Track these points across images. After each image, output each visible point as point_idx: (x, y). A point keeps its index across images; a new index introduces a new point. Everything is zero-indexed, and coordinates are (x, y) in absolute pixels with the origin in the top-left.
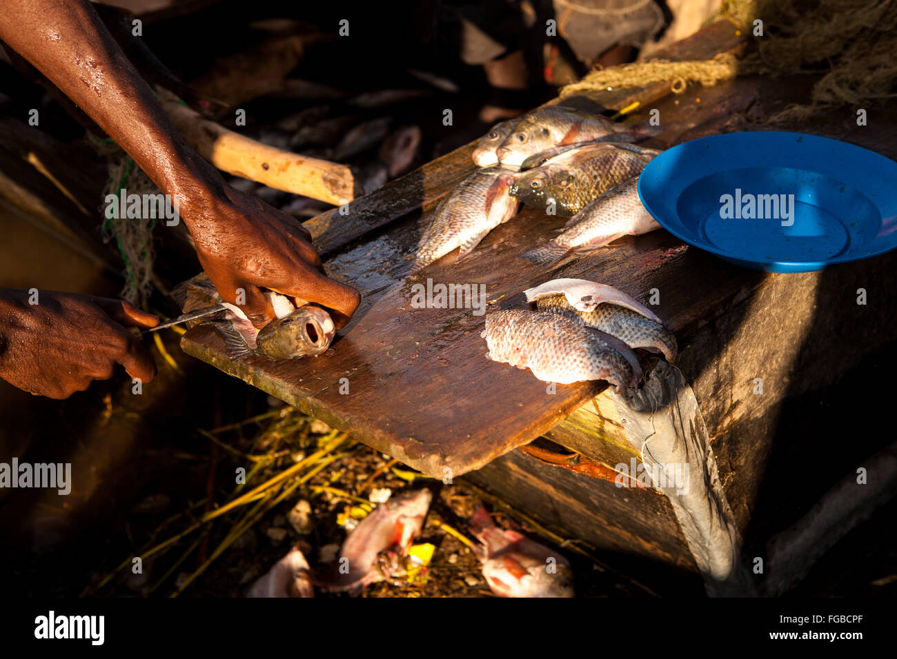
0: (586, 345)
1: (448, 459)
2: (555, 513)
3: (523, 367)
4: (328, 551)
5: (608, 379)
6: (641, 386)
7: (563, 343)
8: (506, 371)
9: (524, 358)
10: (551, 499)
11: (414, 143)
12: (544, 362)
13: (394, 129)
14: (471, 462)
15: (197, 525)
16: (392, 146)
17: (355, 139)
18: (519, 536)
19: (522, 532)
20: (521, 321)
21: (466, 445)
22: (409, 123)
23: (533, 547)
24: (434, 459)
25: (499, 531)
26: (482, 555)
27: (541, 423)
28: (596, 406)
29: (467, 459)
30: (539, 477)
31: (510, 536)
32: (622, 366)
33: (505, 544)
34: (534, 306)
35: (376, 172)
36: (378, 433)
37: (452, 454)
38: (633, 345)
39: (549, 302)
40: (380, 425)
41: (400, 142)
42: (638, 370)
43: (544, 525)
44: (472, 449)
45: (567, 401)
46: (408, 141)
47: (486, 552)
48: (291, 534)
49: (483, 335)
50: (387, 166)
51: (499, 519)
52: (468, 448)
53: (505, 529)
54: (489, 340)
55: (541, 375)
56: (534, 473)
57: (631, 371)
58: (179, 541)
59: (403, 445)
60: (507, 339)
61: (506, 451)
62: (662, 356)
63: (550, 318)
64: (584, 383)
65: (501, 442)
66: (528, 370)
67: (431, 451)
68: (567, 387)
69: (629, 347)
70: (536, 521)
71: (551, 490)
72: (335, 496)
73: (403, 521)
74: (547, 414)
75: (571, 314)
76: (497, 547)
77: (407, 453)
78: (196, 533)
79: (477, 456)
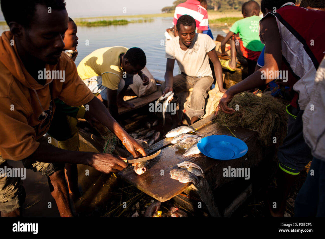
0: (188, 176)
1: (163, 198)
2: (185, 205)
3: (177, 180)
4: (143, 212)
5: (193, 182)
6: (199, 183)
7: (184, 175)
8: (174, 180)
9: (177, 178)
10: (184, 202)
11: (159, 135)
12: (181, 179)
13: (155, 132)
14: (168, 199)
15: (119, 207)
16: (155, 135)
17: (149, 134)
18: (178, 209)
19: (179, 208)
20: (177, 171)
21: (167, 195)
22: (158, 131)
23: (181, 211)
24: (161, 198)
25: (174, 208)
26: (171, 213)
27: (181, 191)
28: (191, 186)
29: (167, 198)
30: (181, 198)
31: (176, 209)
32: (195, 179)
33: (175, 210)
34: (179, 168)
35: (152, 140)
36: (151, 193)
37: (164, 197)
38: (197, 175)
39: (182, 167)
40: (151, 191)
41: (156, 134)
42: (198, 180)
43: (182, 207)
44: (168, 196)
45: (185, 186)
46: (158, 134)
47: (172, 212)
48: (136, 208)
49: (170, 173)
50: (154, 139)
51: (174, 206)
52: (167, 196)
53: (175, 208)
54: (171, 174)
55: (181, 181)
56: (180, 197)
57: (197, 180)
58: (115, 210)
59: (155, 195)
60: (174, 174)
61: (174, 196)
62: (202, 177)
63: (182, 171)
64: (188, 183)
65: (173, 195)
66: (178, 180)
67: (160, 196)
68: (185, 184)
69: (196, 176)
70: (181, 206)
71: (184, 200)
72: (144, 201)
73: (156, 206)
74: (182, 189)
75: (186, 169)
76: (174, 211)
77: (156, 197)
78: (119, 208)
79: (169, 197)
